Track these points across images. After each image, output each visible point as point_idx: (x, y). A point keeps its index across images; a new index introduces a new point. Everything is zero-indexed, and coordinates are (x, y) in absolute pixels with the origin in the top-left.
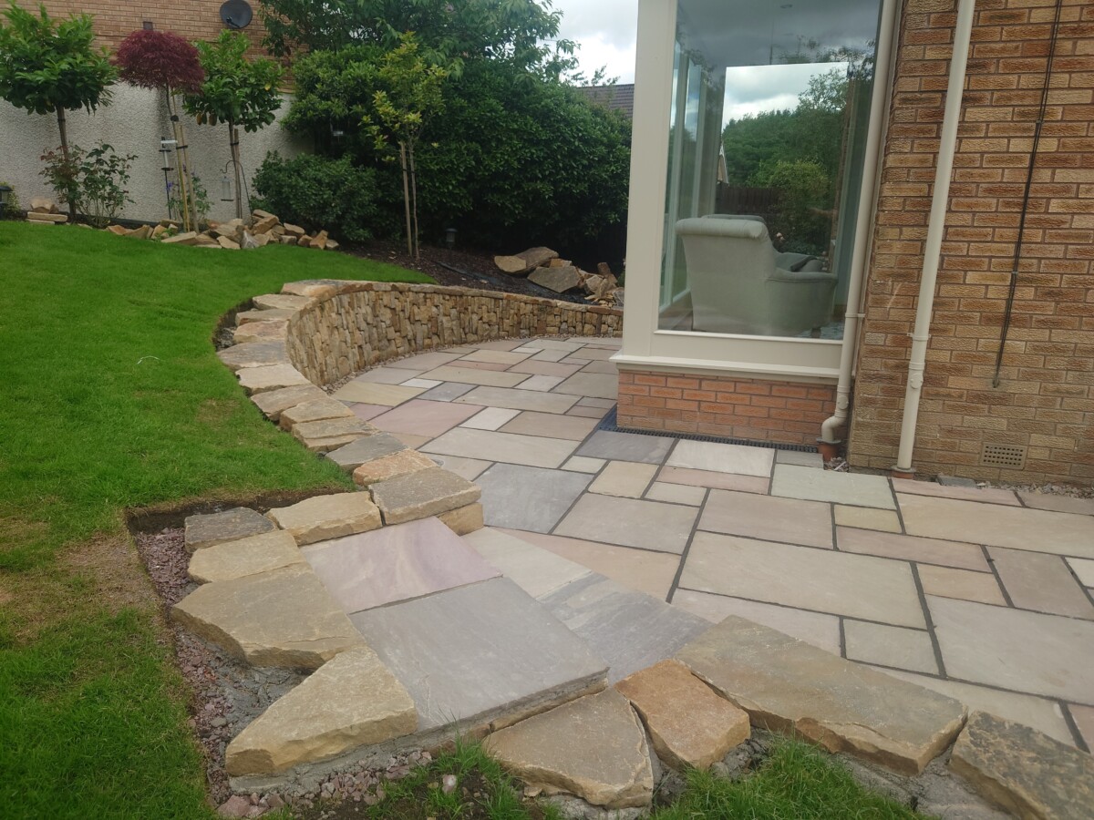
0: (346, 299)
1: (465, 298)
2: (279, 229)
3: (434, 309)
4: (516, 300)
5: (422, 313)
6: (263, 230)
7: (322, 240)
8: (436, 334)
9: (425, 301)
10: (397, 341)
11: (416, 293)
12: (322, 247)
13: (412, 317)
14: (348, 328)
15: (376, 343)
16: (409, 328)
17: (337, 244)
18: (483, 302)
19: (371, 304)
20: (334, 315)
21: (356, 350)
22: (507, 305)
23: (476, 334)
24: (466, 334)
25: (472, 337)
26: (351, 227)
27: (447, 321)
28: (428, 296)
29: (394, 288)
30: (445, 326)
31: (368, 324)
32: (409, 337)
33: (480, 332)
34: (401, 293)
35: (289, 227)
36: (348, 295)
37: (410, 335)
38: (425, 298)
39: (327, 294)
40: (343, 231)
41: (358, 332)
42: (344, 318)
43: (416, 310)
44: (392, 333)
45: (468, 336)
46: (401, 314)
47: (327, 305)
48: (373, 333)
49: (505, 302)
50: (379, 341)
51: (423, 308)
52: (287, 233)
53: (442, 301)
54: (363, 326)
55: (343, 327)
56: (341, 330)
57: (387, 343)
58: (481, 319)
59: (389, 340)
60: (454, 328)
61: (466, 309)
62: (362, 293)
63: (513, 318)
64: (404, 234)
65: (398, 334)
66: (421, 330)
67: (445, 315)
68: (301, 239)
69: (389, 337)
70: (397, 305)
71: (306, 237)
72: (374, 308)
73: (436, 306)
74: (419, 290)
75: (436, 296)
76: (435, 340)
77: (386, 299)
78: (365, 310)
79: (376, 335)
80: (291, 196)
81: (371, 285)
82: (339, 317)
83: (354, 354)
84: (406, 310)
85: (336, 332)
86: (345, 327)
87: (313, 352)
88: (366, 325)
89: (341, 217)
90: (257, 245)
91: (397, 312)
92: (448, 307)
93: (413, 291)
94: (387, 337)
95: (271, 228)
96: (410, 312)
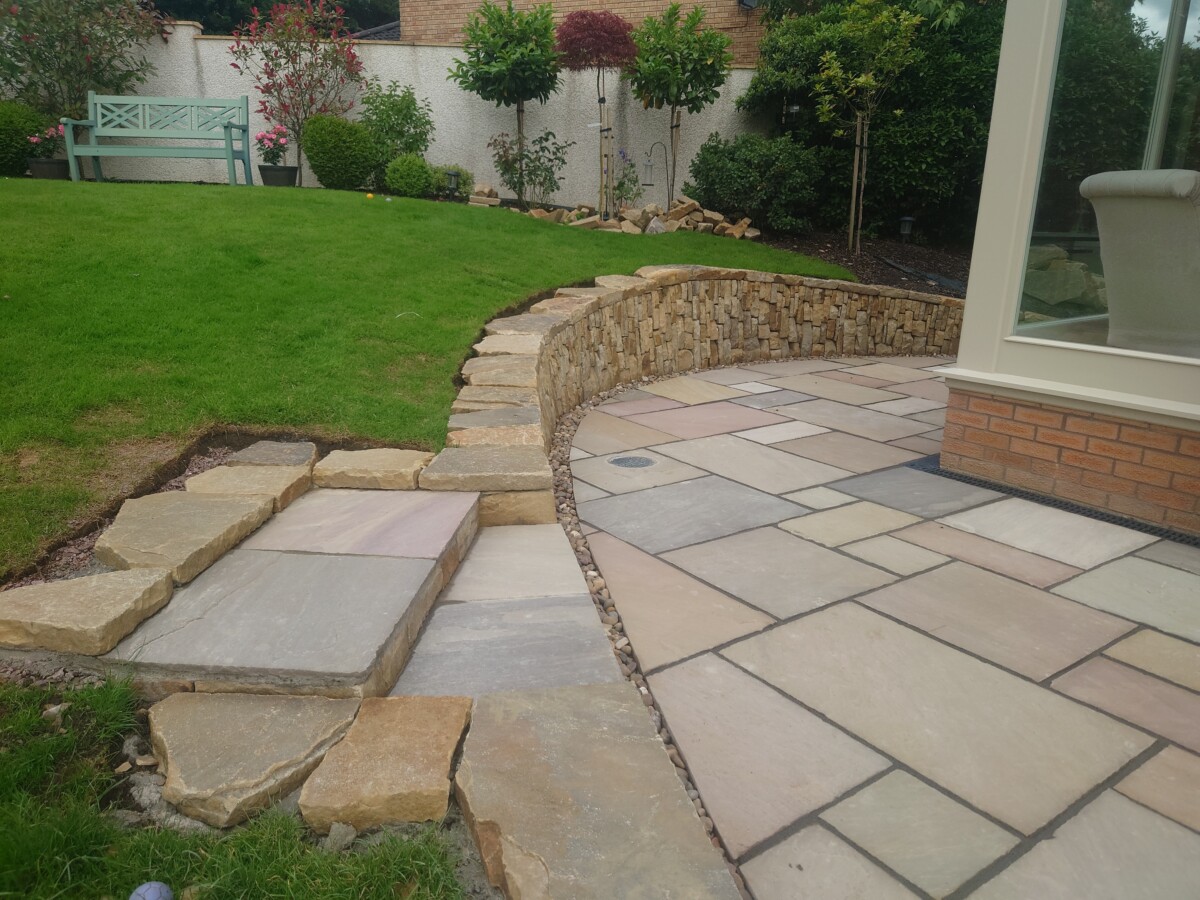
0: (702, 286)
1: (881, 299)
2: (697, 216)
3: (834, 310)
5: (815, 313)
6: (678, 216)
7: (743, 229)
8: (832, 340)
9: (823, 299)
10: (772, 342)
11: (811, 288)
12: (738, 236)
13: (799, 316)
14: (699, 318)
15: (740, 340)
16: (792, 328)
17: (758, 233)
18: (908, 306)
19: (740, 295)
20: (680, 302)
21: (707, 345)
22: (944, 312)
23: (891, 345)
24: (875, 344)
25: (882, 348)
26: (777, 214)
27: (851, 326)
28: (827, 293)
29: (778, 280)
30: (846, 331)
31: (731, 318)
32: (791, 339)
33: (896, 344)
34: (788, 286)
35: (708, 213)
36: (707, 282)
37: (793, 337)
38: (823, 296)
39: (674, 278)
40: (768, 217)
41: (714, 324)
42: (695, 306)
43: (807, 307)
44: (765, 331)
45: (878, 346)
46: (784, 311)
47: (672, 290)
48: (736, 329)
49: (942, 308)
50: (745, 339)
51: (817, 307)
52: (705, 220)
53: (846, 299)
54: (724, 318)
55: (692, 316)
56: (689, 320)
57: (756, 342)
58: (902, 327)
59: (760, 340)
60: (859, 335)
61: (882, 313)
62: (728, 282)
63: (951, 329)
65: (776, 333)
66: (809, 334)
67: (848, 318)
68: (718, 227)
69: (760, 336)
70: (779, 299)
71: (726, 225)
72: (743, 300)
73: (838, 306)
74: (816, 285)
75: (839, 295)
76: (829, 346)
77: (764, 292)
78: (730, 301)
79: (741, 332)
80: (717, 181)
81: (745, 274)
82: (689, 305)
83: (702, 349)
84: (792, 308)
85: (680, 321)
86: (695, 317)
87: (637, 338)
88: (727, 317)
89: (766, 203)
90: (661, 231)
91: (778, 309)
92: (854, 308)
93: (806, 286)
94: (757, 335)
95: (688, 214)
96: (798, 310)
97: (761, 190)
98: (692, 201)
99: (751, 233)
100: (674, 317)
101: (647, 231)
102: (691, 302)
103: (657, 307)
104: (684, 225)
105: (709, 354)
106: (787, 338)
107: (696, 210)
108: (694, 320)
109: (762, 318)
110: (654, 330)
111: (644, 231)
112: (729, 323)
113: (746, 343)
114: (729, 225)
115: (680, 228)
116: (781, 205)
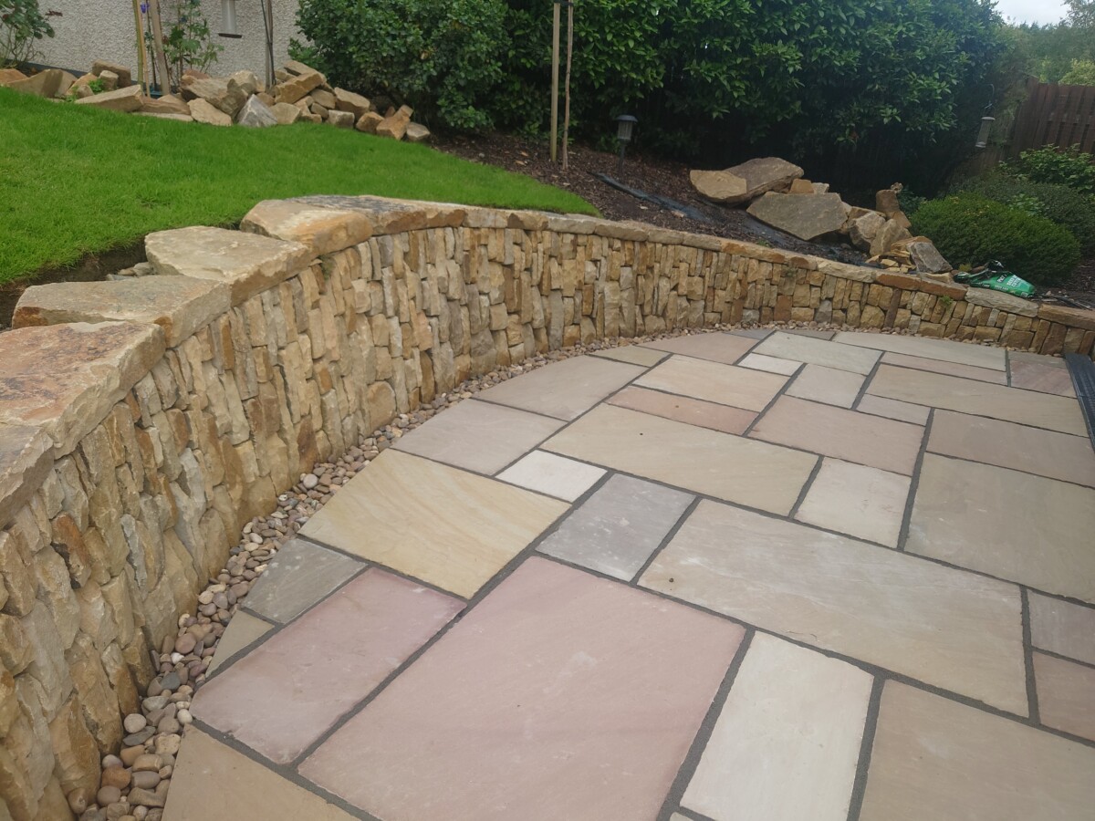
0: (397, 245)
1: (650, 246)
2: (325, 98)
3: (590, 268)
4: (743, 253)
5: (565, 275)
6: (293, 96)
7: (400, 123)
8: (590, 316)
9: (575, 251)
10: (511, 334)
11: (558, 233)
12: (398, 135)
13: (545, 283)
14: (397, 313)
15: (464, 341)
16: (538, 306)
17: (426, 132)
18: (683, 256)
19: (460, 256)
20: (359, 286)
21: (415, 364)
22: (727, 263)
23: (663, 315)
24: (644, 316)
25: (655, 323)
26: (452, 102)
27: (614, 292)
28: (581, 240)
29: (514, 222)
30: (608, 300)
31: (449, 300)
32: (536, 324)
33: (670, 314)
34: (527, 232)
35: (342, 94)
36: (405, 236)
37: (539, 320)
38: (575, 244)
39: (342, 234)
40: (439, 107)
41: (423, 320)
42: (388, 290)
43: (555, 268)
44: (501, 318)
45: (647, 320)
46: (525, 277)
47: (341, 262)
48: (459, 321)
49: (723, 256)
50: (473, 335)
51: (568, 264)
52: (339, 106)
53: (606, 250)
54: (438, 304)
55: (384, 312)
56: (379, 319)
57: (489, 338)
58: (675, 288)
59: (494, 333)
60: (625, 304)
61: (651, 268)
62: (439, 232)
63: (734, 286)
64: (546, 127)
65: (515, 317)
66: (562, 308)
67: (609, 279)
68: (362, 119)
69: (494, 327)
70: (516, 256)
71: (374, 115)
72: (465, 266)
73: (595, 262)
74: (565, 227)
75: (596, 240)
76: (587, 328)
77: (495, 246)
78: (445, 269)
79: (466, 325)
80: (352, 38)
81: (464, 214)
82: (378, 288)
83: (409, 373)
84: (534, 268)
85: (364, 326)
86: (390, 312)
87: (281, 393)
88: (444, 302)
89: (435, 82)
90: (268, 122)
91: (516, 274)
92: (617, 263)
93: (551, 230)
94: (490, 325)
95: (309, 94)
96: (543, 273)
97: (427, 60)
98: (313, 72)
99: (417, 132)
100: (351, 319)
101: (243, 121)
102: (380, 282)
103: (316, 305)
104: (306, 113)
105: (420, 378)
106: (531, 323)
107: (320, 87)
108: (389, 318)
109: (494, 294)
110: (315, 360)
111: (236, 119)
112: (447, 312)
113: (474, 343)
114: (380, 118)
115: (300, 119)
116: (459, 88)
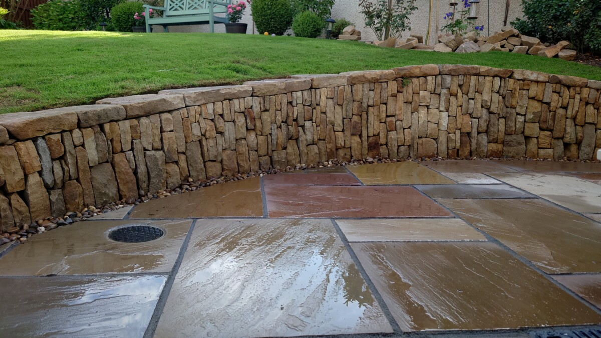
10: (542, 141)
12: (550, 55)
13: (580, 118)
14: (447, 110)
15: (499, 136)
16: (570, 129)
17: (573, 53)
19: (503, 92)
20: (424, 94)
21: (456, 137)
29: (554, 80)
31: (490, 113)
32: (567, 140)
34: (567, 87)
35: (525, 38)
36: (462, 77)
37: (570, 138)
41: (466, 118)
42: (443, 98)
44: (533, 129)
46: (561, 112)
47: (415, 81)
48: (495, 124)
50: (507, 135)
52: (522, 44)
54: (480, 112)
55: (438, 108)
57: (523, 140)
62: (489, 79)
65: (547, 133)
68: (532, 49)
70: (554, 99)
72: (507, 98)
77: (534, 90)
78: (489, 97)
79: (502, 127)
81: (512, 72)
83: (450, 140)
84: (570, 108)
85: (423, 112)
87: (364, 122)
88: (485, 111)
91: (552, 109)
94: (523, 132)
95: (505, 39)
96: (578, 111)
98: (511, 29)
99: (565, 53)
100: (415, 106)
101: (456, 51)
102: (439, 95)
103: (394, 95)
104: (499, 48)
105: (458, 145)
106: (562, 138)
107: (513, 36)
108: (441, 111)
109: (530, 116)
110: (387, 116)
111: (453, 50)
112: (486, 118)
113: (508, 138)
114: (544, 47)
115: (493, 49)
